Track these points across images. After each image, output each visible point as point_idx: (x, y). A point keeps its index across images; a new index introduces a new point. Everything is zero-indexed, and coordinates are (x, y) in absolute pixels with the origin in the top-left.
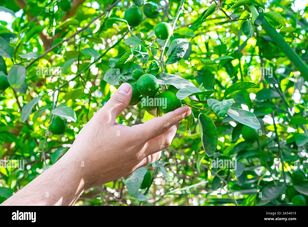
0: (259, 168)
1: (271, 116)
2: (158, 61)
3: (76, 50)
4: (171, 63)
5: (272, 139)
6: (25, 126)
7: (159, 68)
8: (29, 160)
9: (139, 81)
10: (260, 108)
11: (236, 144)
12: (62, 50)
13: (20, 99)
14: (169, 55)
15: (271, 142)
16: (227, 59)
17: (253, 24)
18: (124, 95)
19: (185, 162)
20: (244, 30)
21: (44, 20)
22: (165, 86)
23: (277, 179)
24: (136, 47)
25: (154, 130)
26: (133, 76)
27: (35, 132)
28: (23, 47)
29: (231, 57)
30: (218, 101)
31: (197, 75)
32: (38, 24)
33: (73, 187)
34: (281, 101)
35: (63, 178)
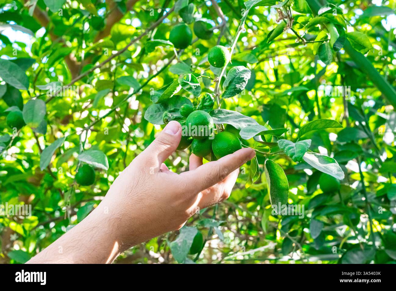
0: (341, 227)
1: (357, 162)
2: (212, 95)
3: (111, 78)
4: (228, 96)
5: (358, 191)
6: (47, 174)
7: (214, 103)
8: (52, 216)
9: (189, 119)
10: (342, 152)
11: (313, 196)
12: (94, 78)
13: (41, 139)
14: (226, 86)
15: (356, 194)
16: (301, 91)
17: (332, 47)
18: (171, 135)
19: (247, 219)
20: (321, 55)
21: (71, 41)
22: (222, 126)
23: (365, 241)
24: (184, 77)
25: (208, 178)
26: (181, 113)
27: (59, 181)
28: (45, 75)
29: (306, 89)
30: (292, 143)
31: (262, 110)
32: (65, 46)
33: (106, 249)
34: (369, 143)
35: (94, 238)
